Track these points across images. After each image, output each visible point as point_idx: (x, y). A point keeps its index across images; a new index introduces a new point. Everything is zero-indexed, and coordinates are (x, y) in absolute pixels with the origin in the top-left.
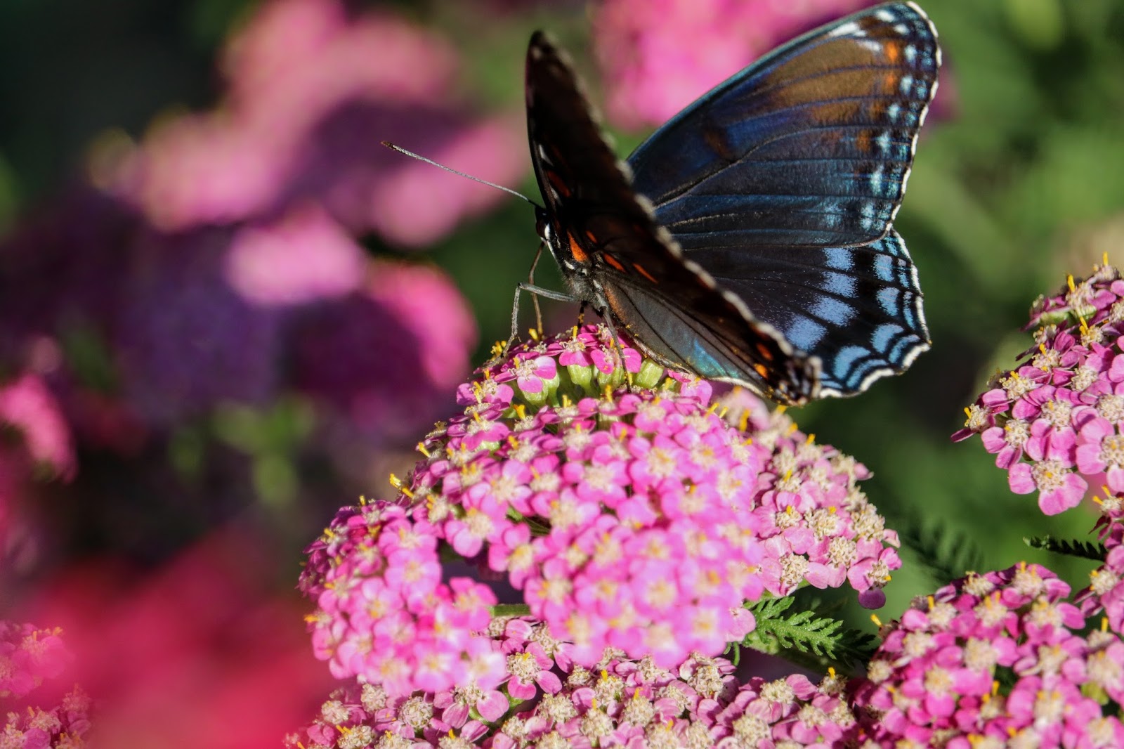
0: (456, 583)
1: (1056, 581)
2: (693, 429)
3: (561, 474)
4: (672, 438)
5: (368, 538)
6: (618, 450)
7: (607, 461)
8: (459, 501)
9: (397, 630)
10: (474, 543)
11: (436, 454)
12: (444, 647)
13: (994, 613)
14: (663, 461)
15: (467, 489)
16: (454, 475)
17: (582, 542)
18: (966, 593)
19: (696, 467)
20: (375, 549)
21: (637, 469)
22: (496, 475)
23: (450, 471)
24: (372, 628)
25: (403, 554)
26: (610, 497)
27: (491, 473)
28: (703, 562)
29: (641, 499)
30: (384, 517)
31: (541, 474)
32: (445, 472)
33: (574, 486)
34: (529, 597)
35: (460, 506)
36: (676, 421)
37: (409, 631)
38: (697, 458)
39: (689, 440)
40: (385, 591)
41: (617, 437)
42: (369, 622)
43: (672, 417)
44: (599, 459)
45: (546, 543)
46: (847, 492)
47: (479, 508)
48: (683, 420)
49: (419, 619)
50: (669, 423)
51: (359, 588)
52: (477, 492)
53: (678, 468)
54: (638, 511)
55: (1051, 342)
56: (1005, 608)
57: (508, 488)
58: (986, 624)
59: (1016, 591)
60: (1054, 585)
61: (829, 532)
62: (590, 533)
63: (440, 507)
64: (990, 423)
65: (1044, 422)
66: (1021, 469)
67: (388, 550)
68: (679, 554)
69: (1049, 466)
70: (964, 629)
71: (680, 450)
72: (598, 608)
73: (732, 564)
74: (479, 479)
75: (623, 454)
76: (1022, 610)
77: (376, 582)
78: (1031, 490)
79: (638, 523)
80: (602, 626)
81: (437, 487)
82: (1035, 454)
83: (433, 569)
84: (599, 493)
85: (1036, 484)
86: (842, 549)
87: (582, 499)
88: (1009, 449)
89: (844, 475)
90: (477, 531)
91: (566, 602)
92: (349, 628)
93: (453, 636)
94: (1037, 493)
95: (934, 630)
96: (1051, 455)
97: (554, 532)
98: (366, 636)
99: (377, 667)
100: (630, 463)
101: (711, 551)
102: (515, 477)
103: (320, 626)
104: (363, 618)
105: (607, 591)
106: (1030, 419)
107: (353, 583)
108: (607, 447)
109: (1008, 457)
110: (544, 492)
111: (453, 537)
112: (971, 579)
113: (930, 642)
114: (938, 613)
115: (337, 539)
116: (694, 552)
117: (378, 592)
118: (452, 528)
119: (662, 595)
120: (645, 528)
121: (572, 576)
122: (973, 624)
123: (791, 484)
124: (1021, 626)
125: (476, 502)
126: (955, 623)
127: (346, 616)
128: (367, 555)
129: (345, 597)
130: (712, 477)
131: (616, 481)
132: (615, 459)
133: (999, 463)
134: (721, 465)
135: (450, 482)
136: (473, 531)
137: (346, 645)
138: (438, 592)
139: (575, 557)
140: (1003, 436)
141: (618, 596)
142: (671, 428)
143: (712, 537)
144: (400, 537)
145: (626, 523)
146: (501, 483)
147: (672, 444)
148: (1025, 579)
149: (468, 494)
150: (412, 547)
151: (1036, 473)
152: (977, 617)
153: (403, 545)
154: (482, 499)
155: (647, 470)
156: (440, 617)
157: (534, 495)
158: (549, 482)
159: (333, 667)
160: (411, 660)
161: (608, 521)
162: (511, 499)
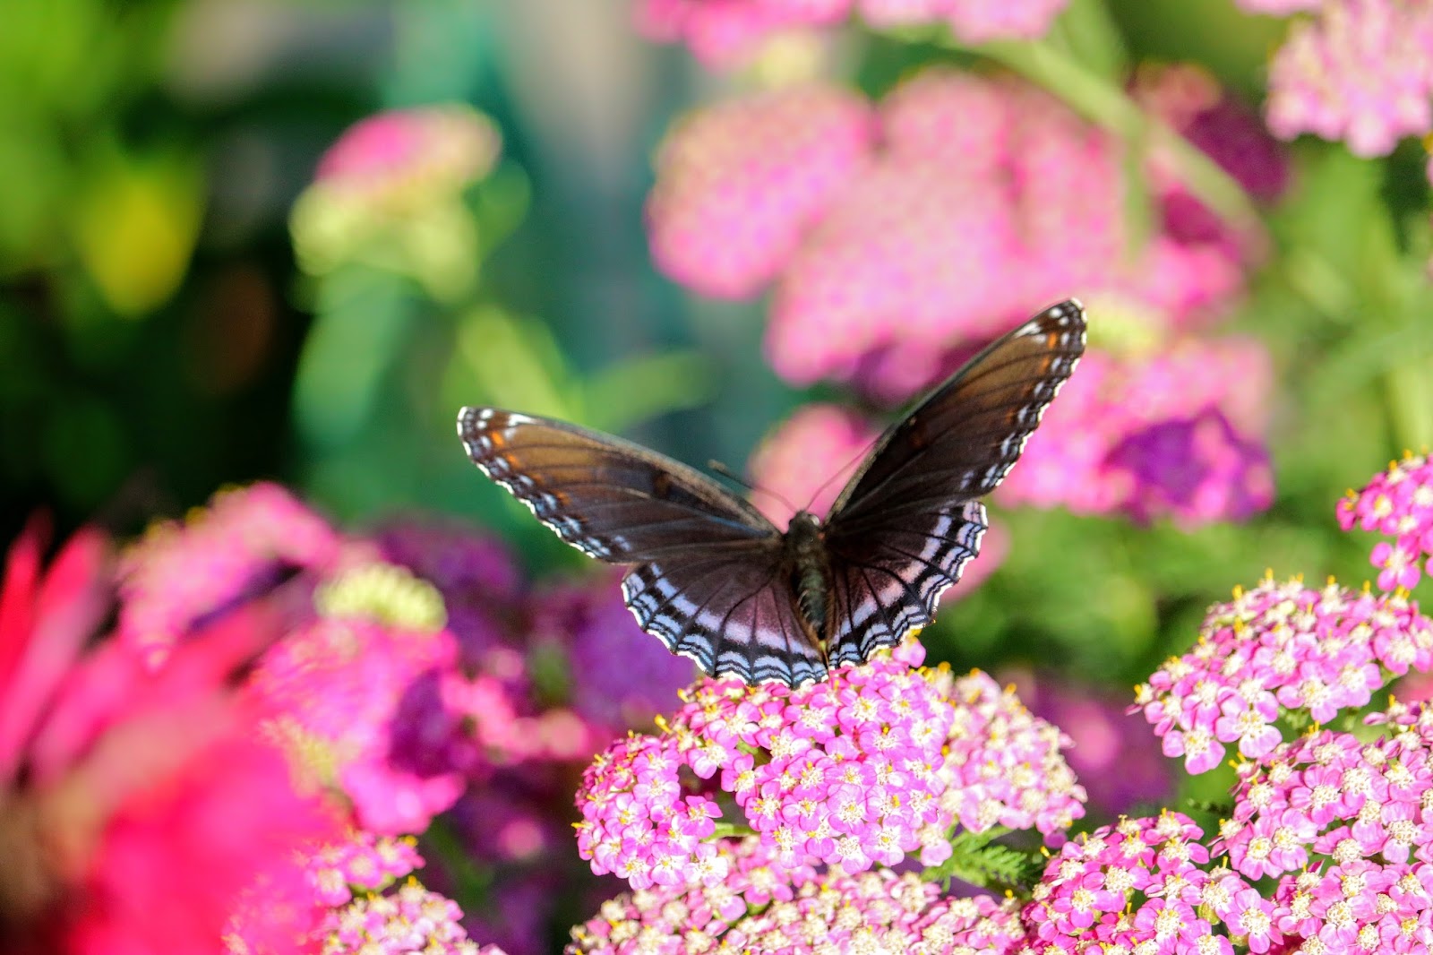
0: (689, 799)
1: (1193, 826)
2: (896, 685)
3: (783, 716)
4: (877, 691)
5: (627, 762)
6: (831, 698)
7: (820, 706)
8: (701, 733)
9: (640, 834)
10: (710, 768)
11: (692, 699)
12: (677, 850)
13: (1135, 848)
14: (866, 708)
15: (707, 724)
16: (700, 714)
17: (792, 769)
18: (1118, 832)
19: (895, 715)
20: (630, 770)
21: (844, 714)
22: (731, 714)
23: (698, 711)
24: (621, 834)
25: (650, 774)
26: (821, 734)
27: (728, 712)
28: (890, 789)
29: (847, 738)
30: (642, 747)
31: (768, 715)
32: (695, 711)
33: (792, 725)
34: (748, 813)
35: (701, 738)
36: (883, 678)
37: (650, 835)
38: (896, 708)
39: (890, 694)
40: (634, 803)
41: (832, 688)
42: (620, 827)
43: (879, 675)
44: (815, 705)
45: (765, 770)
46: (1046, 754)
47: (715, 739)
48: (888, 678)
49: (657, 826)
50: (876, 680)
51: (613, 800)
52: (715, 727)
53: (878, 714)
54: (843, 747)
55: (1214, 638)
56: (1144, 844)
57: (740, 724)
58: (1127, 856)
59: (1158, 832)
60: (1191, 829)
61: (1024, 784)
62: (800, 762)
63: (688, 740)
64: (1155, 699)
65: (1194, 698)
66: (1174, 736)
67: (639, 769)
68: (870, 782)
69: (1195, 735)
70: (1109, 859)
71: (882, 701)
72: (800, 822)
73: (915, 793)
74: (718, 717)
75: (837, 703)
76: (1158, 847)
77: (627, 796)
78: (1180, 754)
79: (841, 755)
80: (803, 837)
81: (688, 725)
82: (1186, 724)
83: (673, 788)
84: (812, 730)
85: (1184, 749)
86: (1033, 799)
87: (798, 735)
88: (1167, 720)
89: (1048, 743)
90: (713, 758)
91: (776, 816)
92: (606, 834)
93: (685, 842)
94: (1184, 756)
95: (1086, 859)
96: (1198, 725)
97: (773, 761)
98: (617, 839)
99: (623, 865)
100: (838, 710)
101: (897, 780)
102: (746, 716)
103: (585, 832)
104: (615, 825)
105: (809, 808)
106: (1184, 697)
107: (610, 796)
108: (824, 695)
109: (1165, 727)
110: (768, 729)
111: (694, 763)
112: (1123, 821)
113: (1081, 869)
114: (1090, 846)
115: (605, 763)
116: (883, 780)
117: (629, 804)
118: (694, 756)
119: (852, 813)
120: (847, 760)
121: (782, 797)
122: (1116, 855)
123: (997, 743)
124: (1155, 859)
125: (713, 735)
126: (1103, 854)
127: (603, 822)
128: (623, 774)
129: (603, 807)
130: (907, 724)
131: (827, 722)
132: (829, 705)
133: (1158, 731)
134: (917, 716)
135: (697, 719)
136: (710, 758)
137: (602, 846)
138: (675, 806)
139: (786, 782)
140: (1163, 708)
141: (817, 813)
142: (878, 684)
143: (900, 769)
144: (649, 760)
145: (832, 756)
146: (734, 720)
147: (877, 696)
148: (1166, 823)
149: (708, 729)
150: (659, 769)
151: (1185, 739)
152: (1122, 850)
153: (651, 767)
154: (718, 732)
155: (852, 715)
156: (675, 824)
157: (761, 730)
158: (774, 721)
159: (593, 865)
160: (650, 859)
161: (817, 753)
162: (741, 732)
